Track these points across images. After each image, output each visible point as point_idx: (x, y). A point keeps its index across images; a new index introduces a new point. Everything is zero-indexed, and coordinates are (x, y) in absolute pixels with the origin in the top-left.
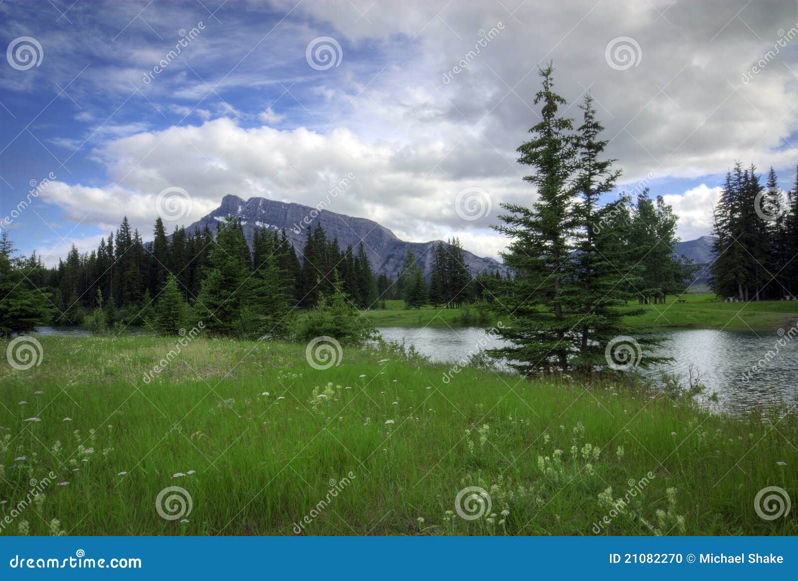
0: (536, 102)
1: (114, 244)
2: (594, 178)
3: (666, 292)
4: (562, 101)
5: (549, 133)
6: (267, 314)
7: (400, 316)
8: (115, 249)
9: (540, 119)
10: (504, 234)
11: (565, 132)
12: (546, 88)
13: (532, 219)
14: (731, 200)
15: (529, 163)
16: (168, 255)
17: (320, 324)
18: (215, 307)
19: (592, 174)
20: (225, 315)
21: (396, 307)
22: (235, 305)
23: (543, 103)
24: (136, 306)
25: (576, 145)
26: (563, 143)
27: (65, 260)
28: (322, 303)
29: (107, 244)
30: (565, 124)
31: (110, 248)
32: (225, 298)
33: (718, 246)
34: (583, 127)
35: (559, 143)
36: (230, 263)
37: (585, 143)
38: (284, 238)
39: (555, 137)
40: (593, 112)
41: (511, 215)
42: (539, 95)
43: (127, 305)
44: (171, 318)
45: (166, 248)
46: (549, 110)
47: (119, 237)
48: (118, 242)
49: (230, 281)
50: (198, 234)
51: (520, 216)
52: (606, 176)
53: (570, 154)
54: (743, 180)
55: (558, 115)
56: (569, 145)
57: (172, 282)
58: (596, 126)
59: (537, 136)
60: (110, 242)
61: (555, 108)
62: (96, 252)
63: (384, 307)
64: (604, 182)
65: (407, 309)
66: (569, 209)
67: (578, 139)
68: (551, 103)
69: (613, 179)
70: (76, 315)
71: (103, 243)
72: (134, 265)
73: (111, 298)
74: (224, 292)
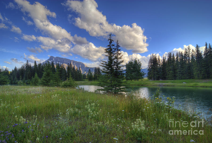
0: (108, 41)
1: (25, 66)
2: (118, 56)
3: (139, 79)
4: (113, 41)
5: (110, 47)
6: (56, 82)
7: (87, 83)
8: (25, 67)
9: (109, 44)
10: (102, 67)
11: (113, 47)
12: (110, 38)
13: (107, 64)
14: (151, 61)
15: (107, 53)
16: (37, 69)
17: (66, 84)
18: (45, 80)
19: (118, 55)
20: (47, 82)
21: (87, 81)
22: (49, 80)
23: (109, 41)
24: (30, 80)
25: (115, 50)
26: (113, 49)
27: (13, 69)
28: (67, 79)
29: (23, 66)
30: (113, 45)
31: (24, 67)
32: (47, 78)
33: (148, 70)
34: (116, 46)
35: (112, 49)
36: (48, 71)
37: (117, 49)
38: (63, 66)
39: (111, 48)
40: (118, 43)
41: (103, 63)
42: (109, 39)
43: (28, 80)
44: (36, 82)
45: (37, 67)
46: (111, 42)
47: (26, 64)
48: (26, 66)
49: (48, 75)
50: (44, 64)
51: (105, 63)
52: (120, 56)
53: (114, 51)
54: (153, 57)
55: (112, 44)
56: (114, 50)
57: (36, 75)
58: (119, 46)
59: (108, 47)
60: (24, 66)
61: (112, 42)
62: (21, 68)
63: (84, 81)
64: (120, 57)
65: (89, 81)
66: (113, 62)
67: (116, 48)
68: (111, 41)
69: (121, 56)
70: (16, 82)
71: (22, 66)
72: (29, 71)
73: (24, 78)
74: (47, 77)
